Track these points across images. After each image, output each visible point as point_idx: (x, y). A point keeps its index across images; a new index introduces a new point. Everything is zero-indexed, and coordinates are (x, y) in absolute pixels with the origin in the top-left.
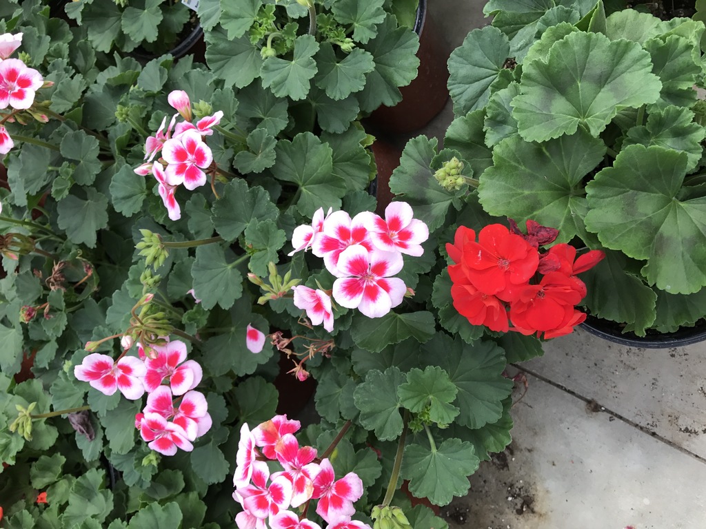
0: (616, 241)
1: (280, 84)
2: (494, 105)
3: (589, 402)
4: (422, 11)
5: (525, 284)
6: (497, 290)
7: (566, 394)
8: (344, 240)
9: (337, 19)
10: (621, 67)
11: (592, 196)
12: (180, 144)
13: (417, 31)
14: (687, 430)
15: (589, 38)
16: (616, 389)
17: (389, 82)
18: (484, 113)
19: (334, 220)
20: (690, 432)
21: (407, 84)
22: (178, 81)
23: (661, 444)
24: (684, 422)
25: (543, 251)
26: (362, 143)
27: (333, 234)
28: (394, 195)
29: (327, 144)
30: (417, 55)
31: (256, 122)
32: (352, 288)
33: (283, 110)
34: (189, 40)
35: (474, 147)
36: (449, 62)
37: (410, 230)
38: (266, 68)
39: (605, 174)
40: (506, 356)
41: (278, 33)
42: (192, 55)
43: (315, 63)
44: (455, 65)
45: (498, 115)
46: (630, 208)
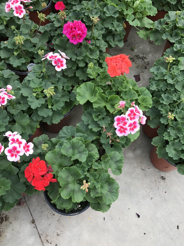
0: (60, 180)
1: (31, 102)
2: (62, 142)
3: (33, 220)
4: (68, 113)
5: (40, 175)
6: (35, 173)
7: (30, 215)
8: (17, 141)
9: (52, 101)
10: (83, 153)
11: (63, 170)
12: (2, 96)
13: (64, 116)
14: (47, 240)
15: (82, 144)
16: (41, 221)
17: (52, 120)
18: (60, 141)
19: (18, 137)
20: (48, 241)
21: (54, 123)
22: (11, 79)
23: (40, 240)
24: (48, 238)
25: (48, 173)
26: (36, 126)
27: (15, 139)
28: (33, 141)
29: (30, 120)
30: (61, 120)
31: (20, 103)
32: (10, 151)
33: (28, 107)
34: (21, 73)
35: (53, 145)
36: (64, 127)
37: (30, 150)
38: (31, 97)
39: (68, 168)
40: (25, 190)
41: (39, 93)
42: (19, 77)
43: (41, 105)
44: (64, 128)
45: (61, 144)
46: (68, 177)
